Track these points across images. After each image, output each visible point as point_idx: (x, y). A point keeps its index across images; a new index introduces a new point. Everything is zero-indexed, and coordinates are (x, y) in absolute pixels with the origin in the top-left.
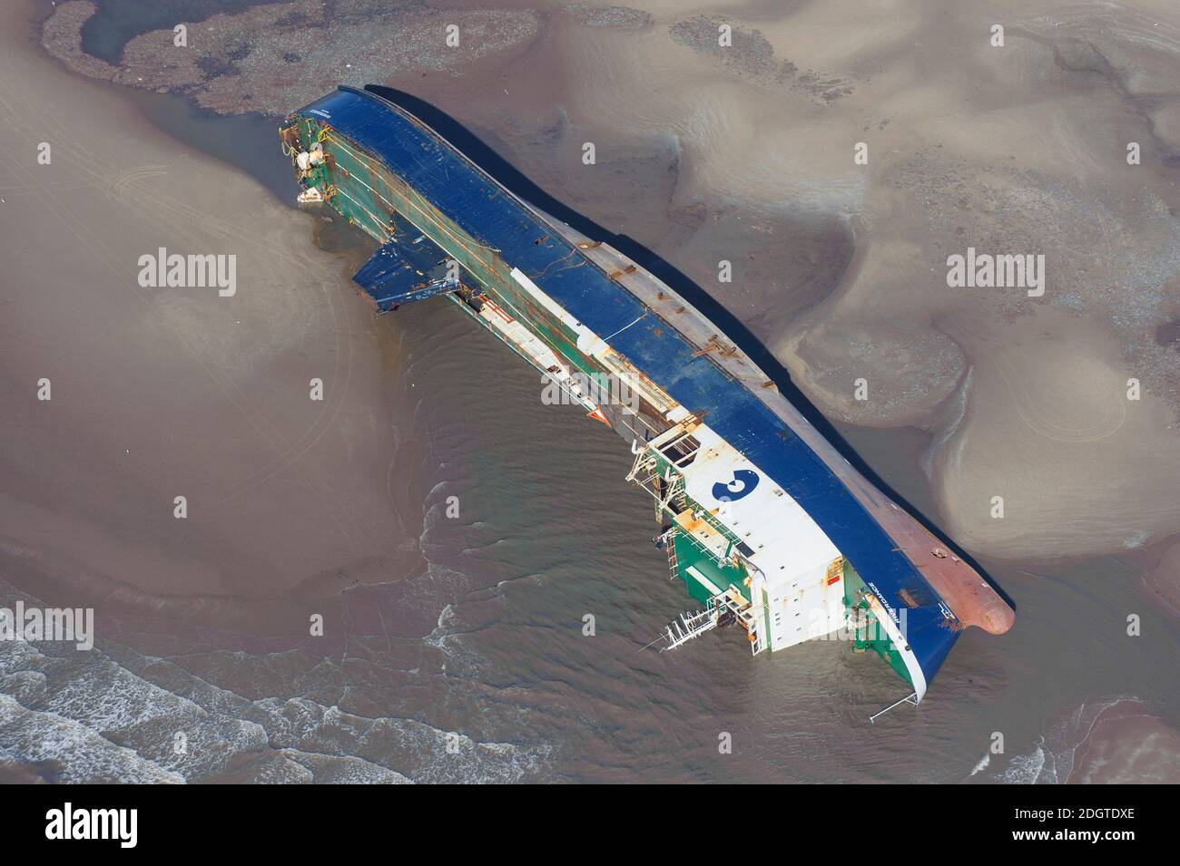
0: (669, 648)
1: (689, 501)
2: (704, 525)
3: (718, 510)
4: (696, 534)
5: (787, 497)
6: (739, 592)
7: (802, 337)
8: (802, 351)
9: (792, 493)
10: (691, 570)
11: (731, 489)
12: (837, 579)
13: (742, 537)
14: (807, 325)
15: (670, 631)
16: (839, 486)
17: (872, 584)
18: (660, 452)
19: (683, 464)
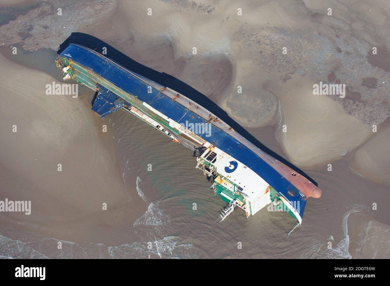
0: (222, 220)
1: (219, 175)
2: (224, 181)
3: (228, 176)
4: (223, 184)
5: (248, 168)
6: (240, 200)
7: (227, 100)
8: (228, 105)
9: (249, 166)
10: (222, 193)
11: (230, 168)
12: (268, 191)
13: (238, 184)
14: (227, 95)
15: (221, 215)
16: (261, 160)
17: (280, 193)
18: (205, 159)
19: (213, 162)
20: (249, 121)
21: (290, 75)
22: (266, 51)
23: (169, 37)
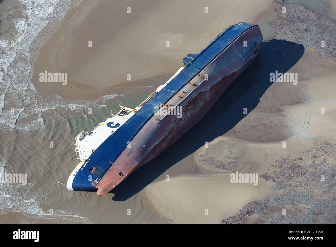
3: (103, 125)
17: (89, 159)
18: (123, 110)
19: (118, 115)
20: (202, 155)
21: (272, 180)
22: (304, 162)
23: (311, 101)
